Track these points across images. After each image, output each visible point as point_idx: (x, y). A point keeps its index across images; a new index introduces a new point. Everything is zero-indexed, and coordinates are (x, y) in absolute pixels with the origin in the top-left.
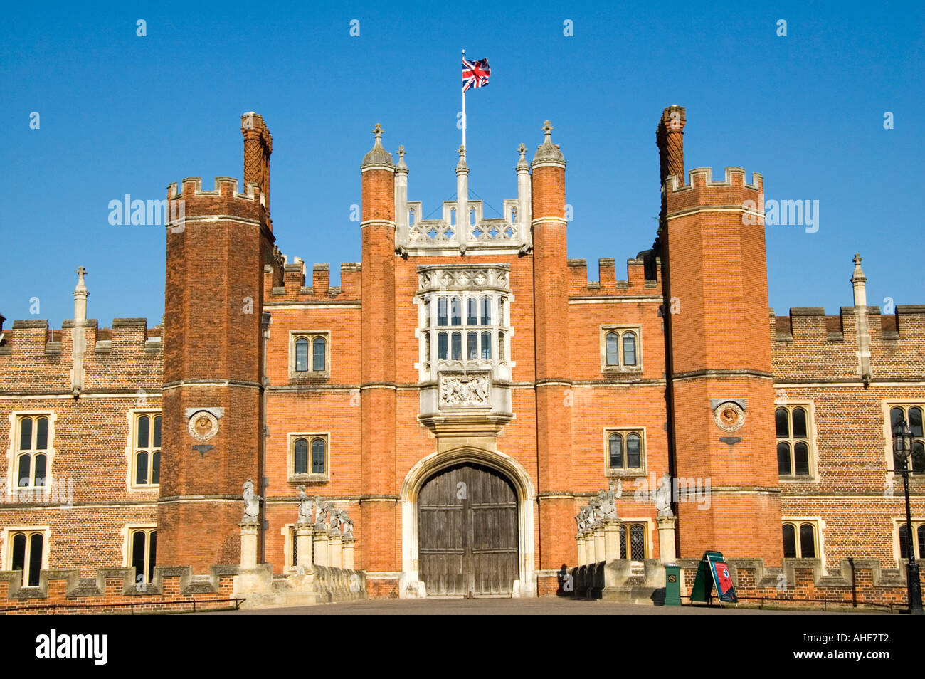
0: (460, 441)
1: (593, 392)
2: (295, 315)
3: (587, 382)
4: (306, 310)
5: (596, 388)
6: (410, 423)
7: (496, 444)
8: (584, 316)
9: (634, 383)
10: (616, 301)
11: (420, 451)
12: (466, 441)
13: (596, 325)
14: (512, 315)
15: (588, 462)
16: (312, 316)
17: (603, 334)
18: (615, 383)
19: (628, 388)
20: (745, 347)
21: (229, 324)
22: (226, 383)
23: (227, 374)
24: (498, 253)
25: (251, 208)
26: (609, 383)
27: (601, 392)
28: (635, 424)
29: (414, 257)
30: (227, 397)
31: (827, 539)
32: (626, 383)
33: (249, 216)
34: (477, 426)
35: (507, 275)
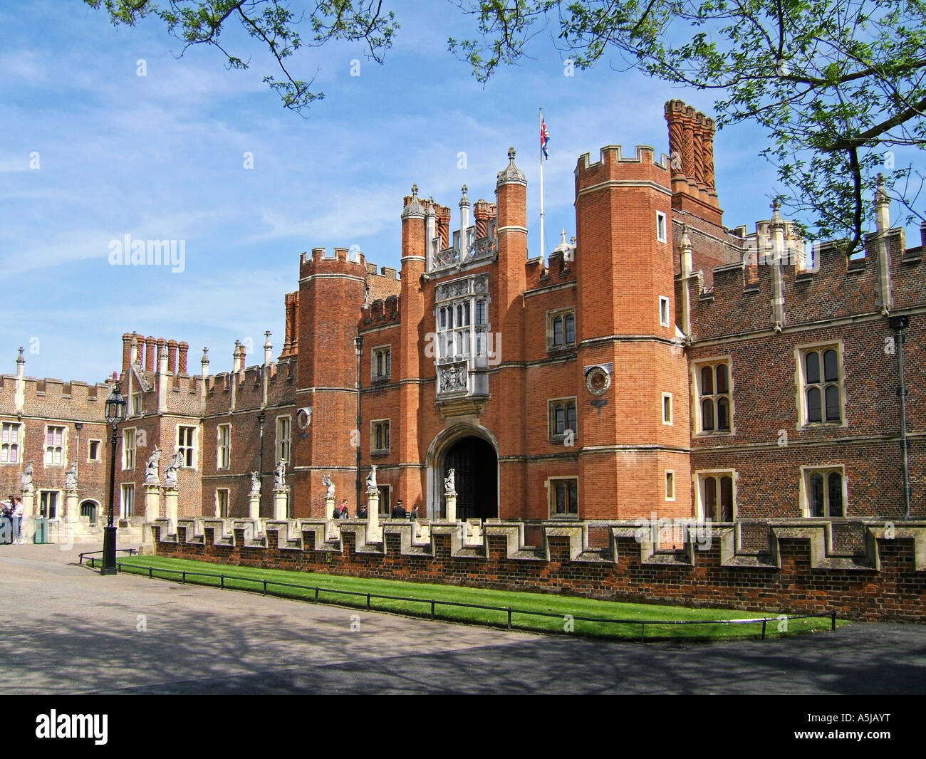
0: (458, 419)
1: (540, 371)
2: (374, 336)
3: (536, 362)
4: (379, 331)
5: (543, 366)
6: (431, 408)
7: (479, 420)
8: (535, 306)
9: (568, 358)
10: (557, 288)
11: (437, 428)
12: (460, 419)
13: (543, 312)
14: (490, 314)
15: (537, 429)
16: (382, 335)
17: (548, 320)
18: (556, 360)
19: (565, 363)
20: (612, 314)
21: (316, 349)
22: (314, 389)
23: (315, 384)
24: (482, 264)
25: (335, 266)
26: (552, 361)
27: (546, 369)
28: (569, 395)
29: (434, 280)
30: (315, 399)
31: (740, 490)
32: (563, 359)
33: (334, 272)
34: (464, 406)
35: (487, 282)
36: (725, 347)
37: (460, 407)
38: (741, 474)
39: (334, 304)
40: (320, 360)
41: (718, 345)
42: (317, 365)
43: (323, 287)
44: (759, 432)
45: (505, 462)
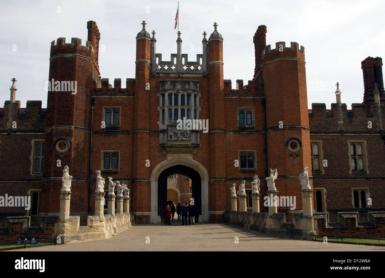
0: (177, 155)
1: (234, 135)
2: (106, 100)
3: (231, 131)
4: (110, 98)
5: (236, 133)
6: (155, 148)
7: (192, 157)
8: (230, 103)
9: (251, 132)
10: (244, 97)
11: (159, 160)
13: (235, 107)
14: (200, 102)
15: (232, 165)
16: (113, 100)
17: (238, 111)
18: (243, 132)
19: (249, 134)
20: (300, 116)
21: (75, 101)
22: (73, 127)
23: (74, 124)
24: (194, 75)
25: (87, 52)
26: (241, 132)
27: (238, 135)
28: (251, 149)
29: (158, 77)
30: (73, 134)
31: (327, 197)
32: (248, 132)
33: (86, 56)
34: (184, 149)
35: (198, 85)
36: (319, 137)
37: (181, 149)
38: (327, 190)
39: (86, 75)
40: (77, 109)
41: (316, 136)
42: (75, 112)
43: (80, 63)
44: (335, 173)
45: (219, 181)
